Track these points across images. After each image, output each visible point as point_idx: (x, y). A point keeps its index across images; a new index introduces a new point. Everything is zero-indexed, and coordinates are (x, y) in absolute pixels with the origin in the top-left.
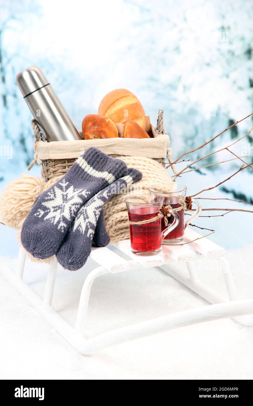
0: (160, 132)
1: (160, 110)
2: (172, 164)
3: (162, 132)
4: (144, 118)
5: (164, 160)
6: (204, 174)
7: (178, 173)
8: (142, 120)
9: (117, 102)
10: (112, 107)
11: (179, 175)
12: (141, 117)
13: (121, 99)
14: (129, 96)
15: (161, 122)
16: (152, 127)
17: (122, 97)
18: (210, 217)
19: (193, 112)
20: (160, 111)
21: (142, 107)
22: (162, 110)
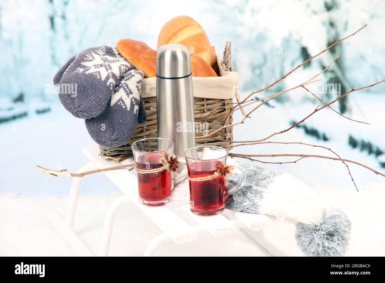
0: (228, 69)
1: (227, 42)
2: (240, 103)
3: (230, 69)
4: (209, 50)
5: (232, 100)
6: (273, 107)
7: (247, 114)
8: (208, 53)
9: (179, 32)
10: (173, 38)
11: (248, 116)
12: (206, 49)
13: (184, 29)
14: (193, 25)
15: (229, 58)
16: (217, 59)
17: (186, 27)
18: (281, 163)
19: (261, 38)
20: (228, 44)
21: (208, 38)
22: (230, 43)
